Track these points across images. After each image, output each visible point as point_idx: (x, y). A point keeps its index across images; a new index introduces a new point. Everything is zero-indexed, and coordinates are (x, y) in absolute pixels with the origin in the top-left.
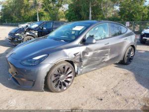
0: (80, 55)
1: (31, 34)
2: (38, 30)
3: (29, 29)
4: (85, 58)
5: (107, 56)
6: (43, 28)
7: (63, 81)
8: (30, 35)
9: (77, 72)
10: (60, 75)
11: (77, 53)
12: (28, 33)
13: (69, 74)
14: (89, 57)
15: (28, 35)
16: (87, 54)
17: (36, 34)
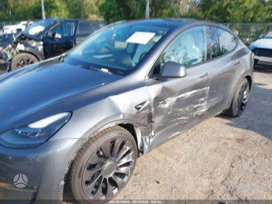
0: (149, 107)
1: (28, 49)
2: (43, 40)
3: (24, 38)
4: (158, 112)
5: (202, 102)
6: (54, 35)
7: (111, 175)
8: (25, 52)
9: (142, 147)
10: (102, 164)
11: (142, 104)
12: (21, 47)
13: (124, 156)
14: (168, 109)
15: (21, 51)
16: (164, 103)
17: (40, 48)
